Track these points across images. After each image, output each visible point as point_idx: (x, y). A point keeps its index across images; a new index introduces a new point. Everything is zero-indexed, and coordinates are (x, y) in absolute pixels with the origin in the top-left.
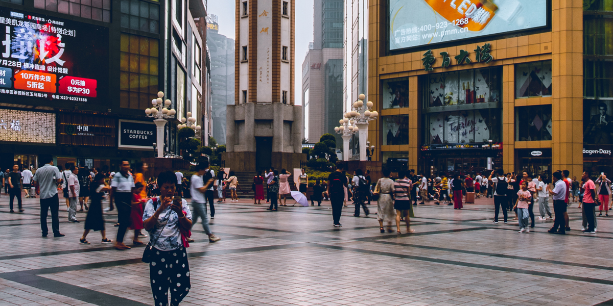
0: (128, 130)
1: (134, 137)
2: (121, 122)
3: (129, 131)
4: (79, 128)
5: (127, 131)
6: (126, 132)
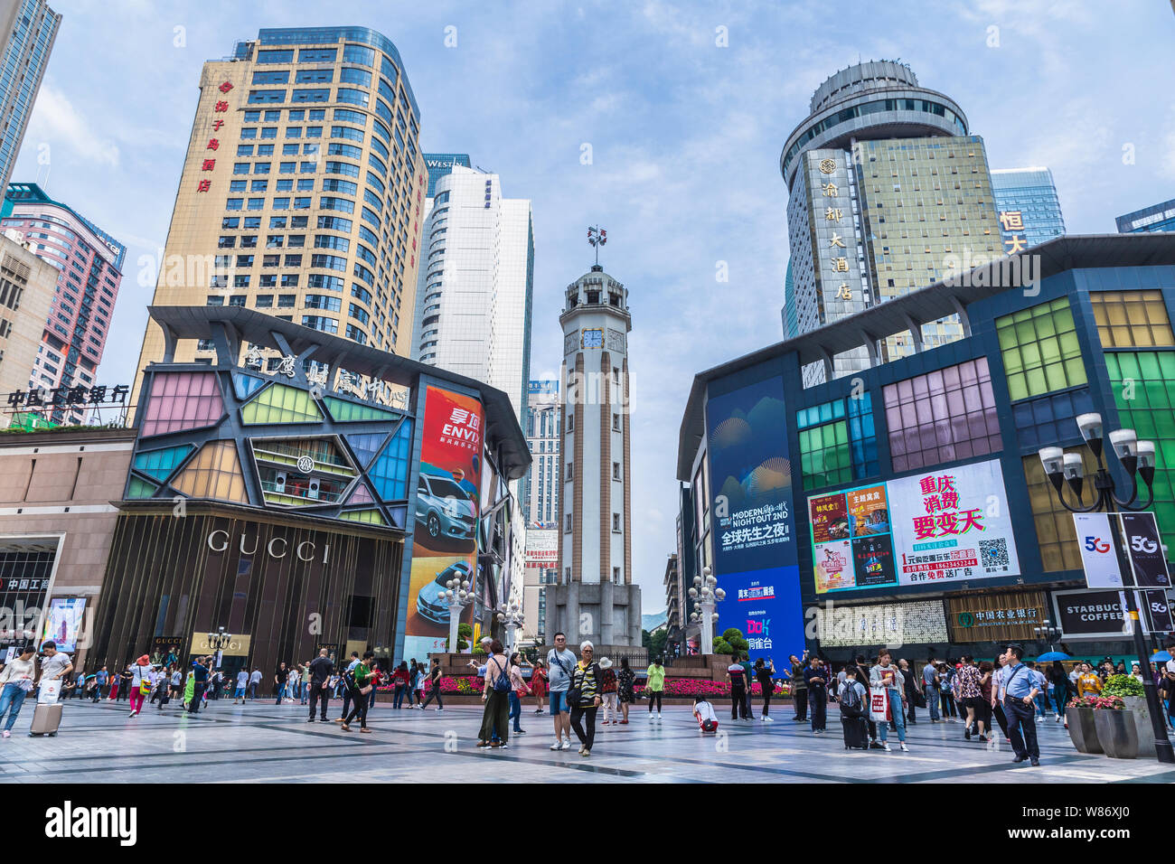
0: (1076, 608)
1: (1091, 618)
2: (1058, 597)
3: (1079, 610)
4: (980, 615)
5: (1074, 610)
6: (1072, 612)
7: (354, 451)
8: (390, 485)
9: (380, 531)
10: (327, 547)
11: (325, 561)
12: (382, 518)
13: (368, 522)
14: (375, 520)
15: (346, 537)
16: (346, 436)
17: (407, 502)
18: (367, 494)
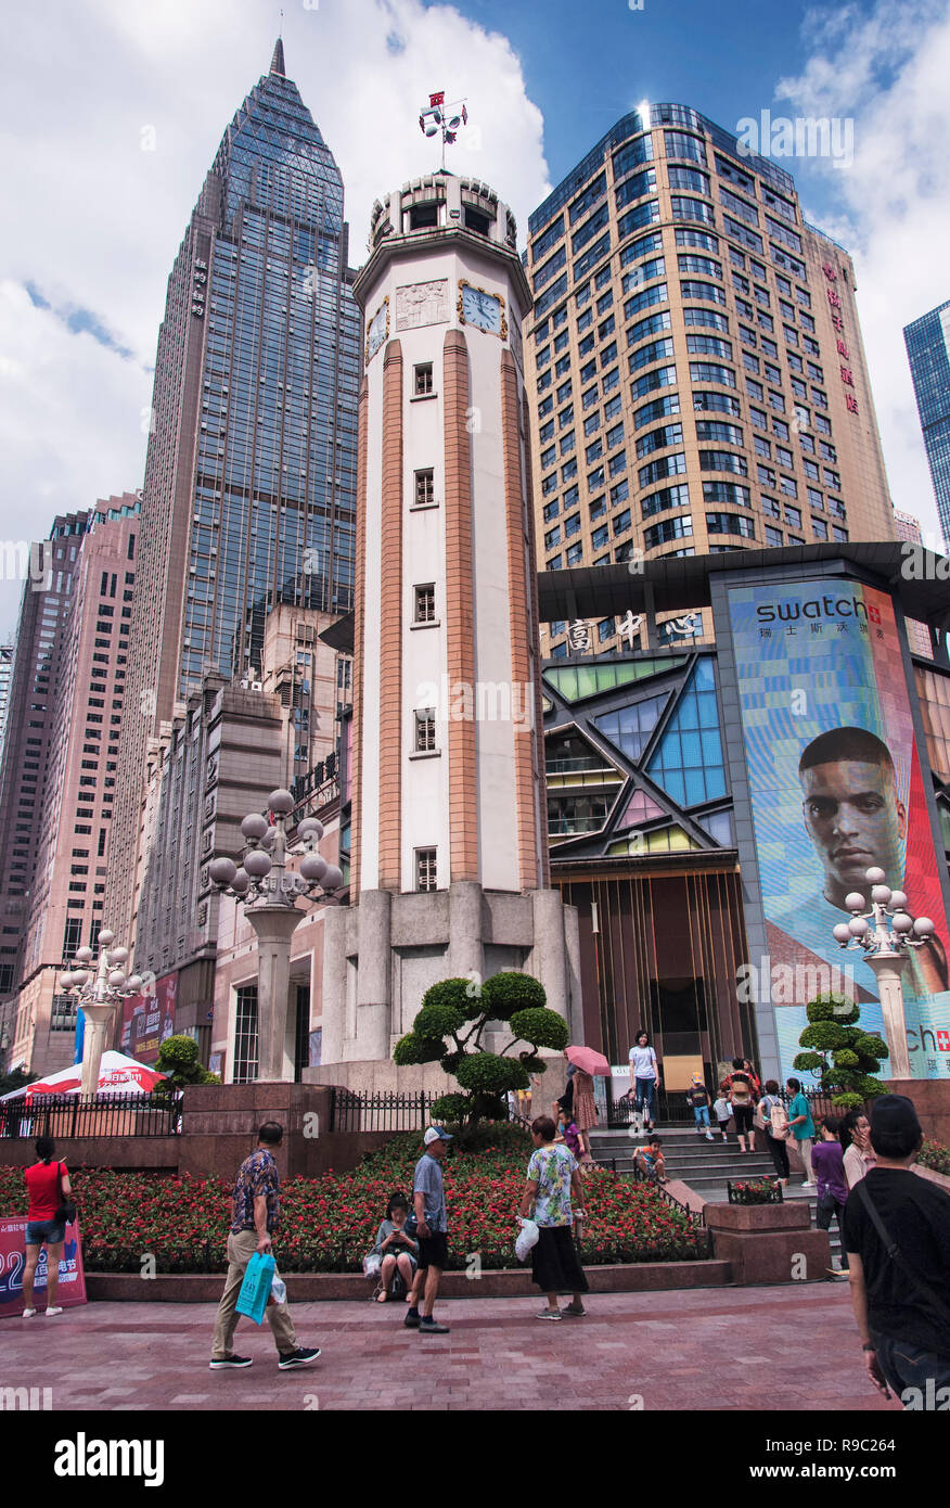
7: (615, 741)
8: (694, 779)
9: (689, 860)
10: (594, 905)
11: (596, 930)
12: (690, 839)
13: (666, 850)
14: (679, 843)
15: (624, 884)
16: (592, 721)
17: (730, 800)
18: (650, 804)
